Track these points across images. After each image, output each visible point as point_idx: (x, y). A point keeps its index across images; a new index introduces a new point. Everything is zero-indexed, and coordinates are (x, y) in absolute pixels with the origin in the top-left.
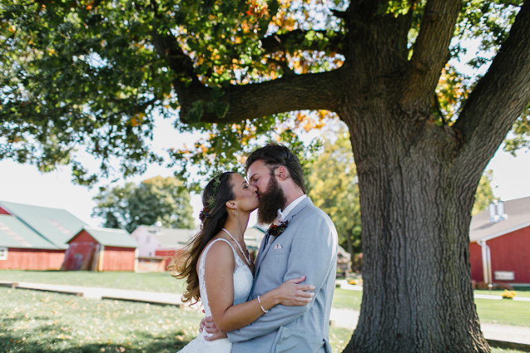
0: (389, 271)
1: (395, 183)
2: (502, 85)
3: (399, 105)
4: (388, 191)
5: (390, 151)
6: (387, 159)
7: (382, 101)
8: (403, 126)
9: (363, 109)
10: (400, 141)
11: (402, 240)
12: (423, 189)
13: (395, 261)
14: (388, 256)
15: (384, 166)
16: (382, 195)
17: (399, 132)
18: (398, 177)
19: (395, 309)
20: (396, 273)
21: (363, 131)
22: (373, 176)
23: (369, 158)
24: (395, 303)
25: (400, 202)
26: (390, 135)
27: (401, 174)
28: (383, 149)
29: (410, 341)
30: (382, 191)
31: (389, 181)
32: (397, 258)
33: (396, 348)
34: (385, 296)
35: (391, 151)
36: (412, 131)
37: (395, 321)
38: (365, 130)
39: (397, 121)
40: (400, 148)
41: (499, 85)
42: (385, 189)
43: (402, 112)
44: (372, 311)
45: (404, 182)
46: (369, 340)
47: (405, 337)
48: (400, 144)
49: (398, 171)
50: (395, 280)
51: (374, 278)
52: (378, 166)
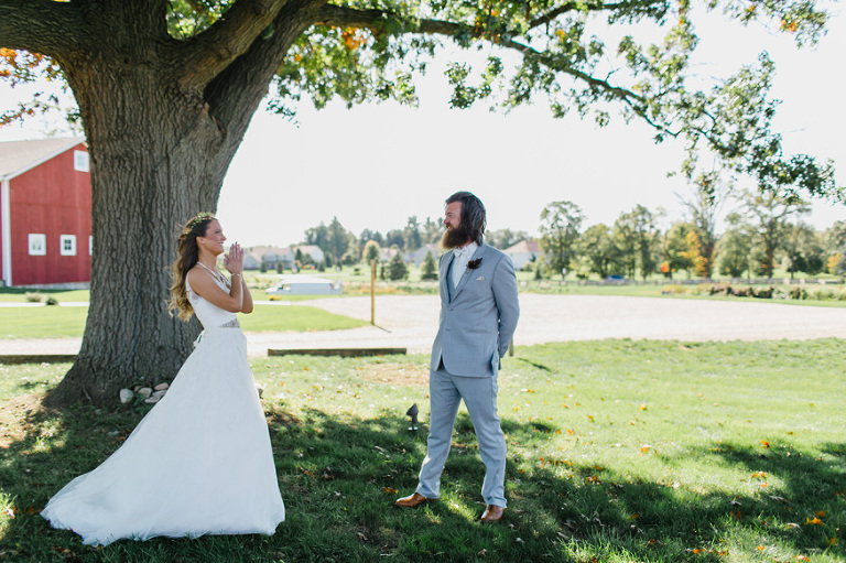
0: (148, 277)
1: (160, 175)
2: (252, 79)
3: (177, 83)
4: (151, 186)
5: (156, 137)
6: (153, 143)
7: (152, 72)
8: (177, 110)
9: (122, 74)
10: (171, 126)
11: (166, 242)
12: (190, 186)
13: (156, 265)
14: (148, 260)
15: (147, 152)
16: (143, 188)
17: (171, 115)
18: (165, 168)
19: (156, 320)
20: (157, 279)
21: (119, 103)
22: (131, 162)
23: (126, 138)
24: (156, 313)
25: (166, 198)
26: (158, 117)
27: (168, 166)
28: (147, 131)
29: (174, 352)
30: (143, 184)
31: (153, 171)
32: (160, 263)
33: (157, 362)
34: (140, 307)
35: (158, 136)
36: (187, 117)
37: (156, 333)
38: (123, 102)
39: (170, 101)
40: (169, 135)
41: (248, 78)
42: (148, 181)
43: (179, 93)
44: (120, 324)
45: (172, 176)
46: (116, 359)
47: (168, 349)
48: (170, 131)
49: (165, 162)
50: (156, 287)
51: (124, 287)
52: (138, 152)
